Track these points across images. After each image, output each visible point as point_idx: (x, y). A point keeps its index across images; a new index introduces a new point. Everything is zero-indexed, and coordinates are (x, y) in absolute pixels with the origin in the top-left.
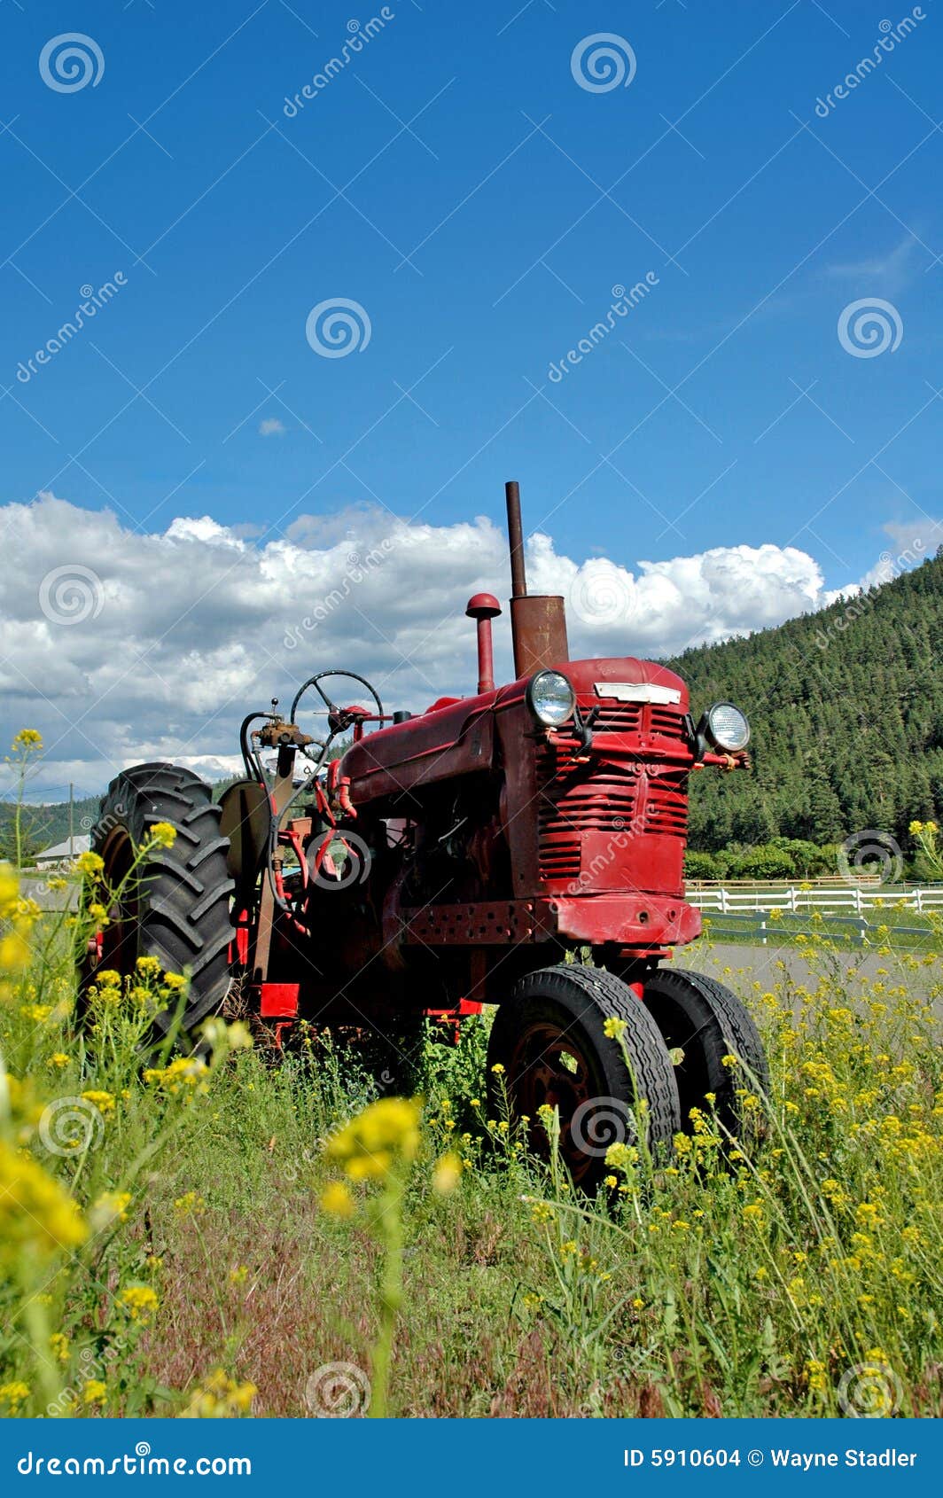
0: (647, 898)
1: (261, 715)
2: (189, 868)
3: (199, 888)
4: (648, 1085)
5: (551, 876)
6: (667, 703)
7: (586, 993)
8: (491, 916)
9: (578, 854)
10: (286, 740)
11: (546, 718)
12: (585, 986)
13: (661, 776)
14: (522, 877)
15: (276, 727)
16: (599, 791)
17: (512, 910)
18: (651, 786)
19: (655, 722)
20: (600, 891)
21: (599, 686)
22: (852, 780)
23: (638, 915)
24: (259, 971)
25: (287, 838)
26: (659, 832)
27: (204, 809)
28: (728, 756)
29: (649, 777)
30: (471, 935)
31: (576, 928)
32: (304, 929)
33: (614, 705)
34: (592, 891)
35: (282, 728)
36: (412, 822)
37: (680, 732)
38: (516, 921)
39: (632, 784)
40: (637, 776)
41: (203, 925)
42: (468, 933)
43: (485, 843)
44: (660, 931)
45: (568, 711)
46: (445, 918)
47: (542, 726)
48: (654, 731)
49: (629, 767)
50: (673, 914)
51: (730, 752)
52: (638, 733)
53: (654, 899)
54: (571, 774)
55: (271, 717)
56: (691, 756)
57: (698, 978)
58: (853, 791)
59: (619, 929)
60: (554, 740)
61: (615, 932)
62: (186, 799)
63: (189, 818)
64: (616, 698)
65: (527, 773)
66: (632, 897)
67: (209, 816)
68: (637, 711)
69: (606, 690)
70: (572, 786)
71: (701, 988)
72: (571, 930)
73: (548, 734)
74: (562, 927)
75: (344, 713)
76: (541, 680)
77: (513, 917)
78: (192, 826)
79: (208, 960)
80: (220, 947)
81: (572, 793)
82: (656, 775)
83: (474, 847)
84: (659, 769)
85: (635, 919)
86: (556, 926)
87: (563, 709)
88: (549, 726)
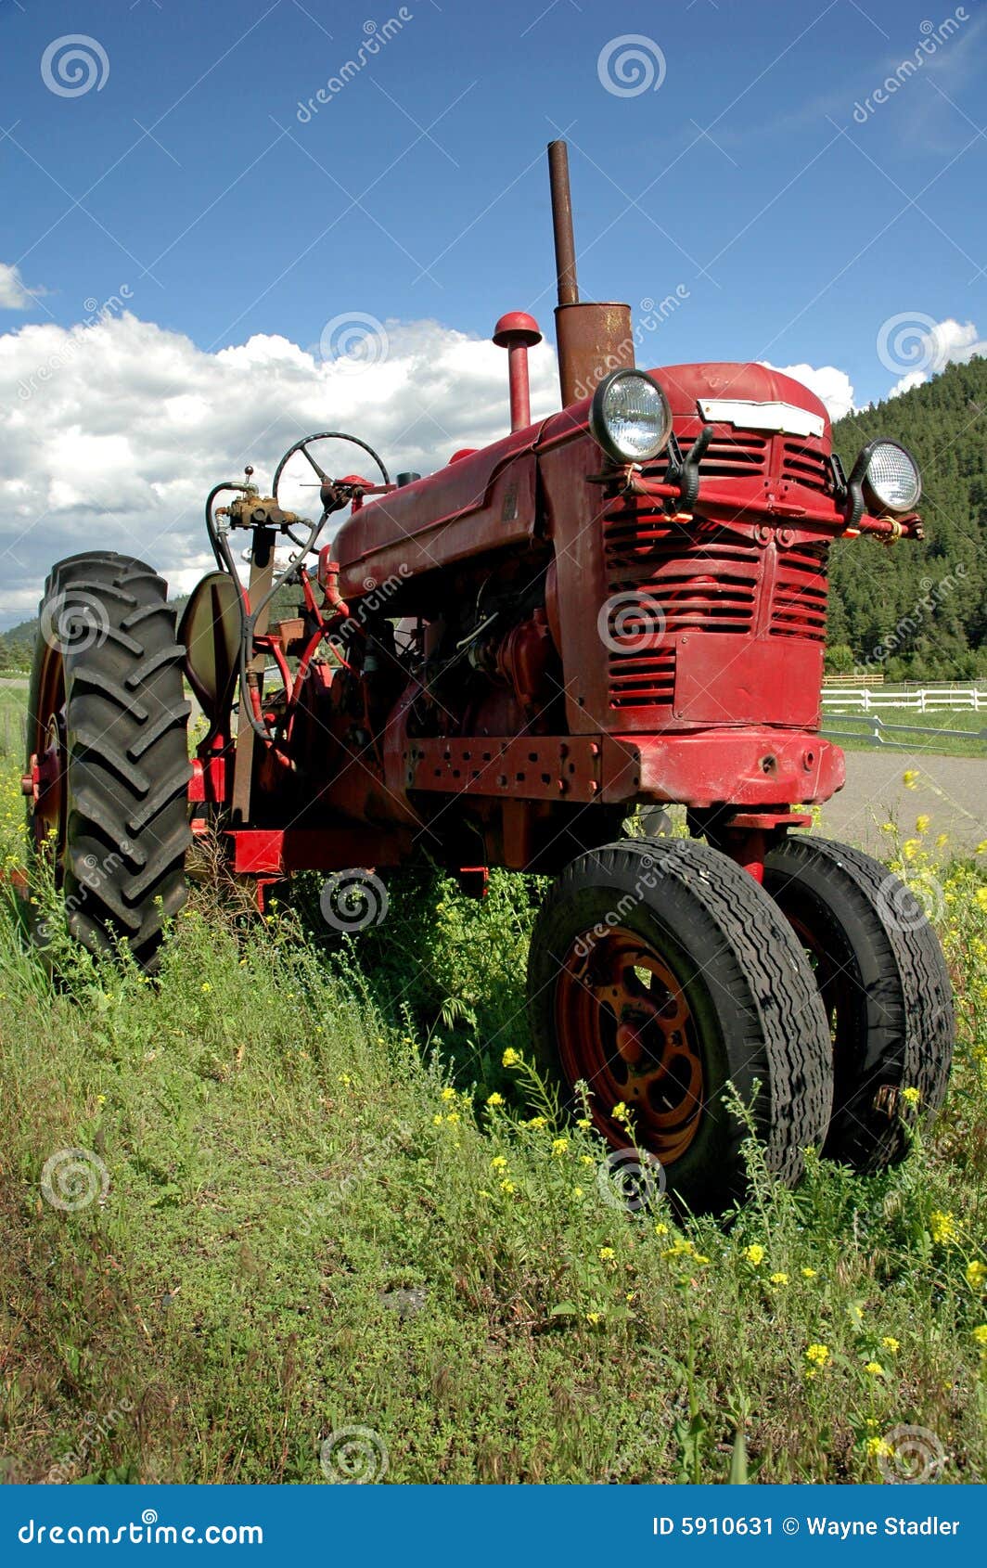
0: (774, 734)
1: (228, 486)
2: (130, 688)
3: (141, 714)
4: (788, 1040)
5: (627, 702)
6: (807, 434)
7: (688, 890)
8: (533, 757)
9: (672, 667)
10: (260, 517)
11: (625, 447)
12: (686, 878)
13: (795, 548)
14: (582, 702)
15: (248, 501)
16: (704, 568)
17: (565, 751)
18: (782, 562)
19: (788, 463)
20: (705, 725)
21: (704, 403)
22: (857, 586)
23: (761, 763)
24: (239, 812)
25: (266, 644)
26: (790, 633)
27: (151, 609)
28: (891, 520)
29: (780, 548)
30: (504, 783)
31: (668, 782)
32: (287, 761)
33: (728, 436)
34: (692, 725)
35: (256, 503)
36: (424, 622)
37: (822, 482)
38: (572, 768)
39: (754, 559)
40: (762, 547)
41: (149, 762)
42: (499, 781)
43: (523, 650)
44: (792, 786)
45: (661, 438)
46: (466, 756)
47: (620, 461)
48: (786, 477)
49: (750, 531)
50: (810, 757)
51: (894, 514)
52: (765, 479)
53: (781, 735)
54: (660, 542)
55: (242, 489)
56: (841, 517)
57: (849, 854)
58: (858, 596)
59: (732, 784)
60: (639, 484)
61: (727, 786)
62: (127, 597)
63: (128, 622)
64: (731, 424)
65: (589, 545)
66: (753, 734)
67: (159, 619)
68: (762, 444)
69: (717, 410)
70: (663, 560)
71: (852, 871)
72: (661, 786)
73: (629, 474)
74: (646, 781)
75: (339, 484)
76: (617, 388)
77: (568, 761)
78: (132, 633)
79: (156, 808)
80: (175, 788)
81: (662, 572)
82: (789, 545)
83: (508, 655)
84: (795, 537)
85: (756, 767)
86: (637, 781)
87: (651, 435)
88: (630, 461)
